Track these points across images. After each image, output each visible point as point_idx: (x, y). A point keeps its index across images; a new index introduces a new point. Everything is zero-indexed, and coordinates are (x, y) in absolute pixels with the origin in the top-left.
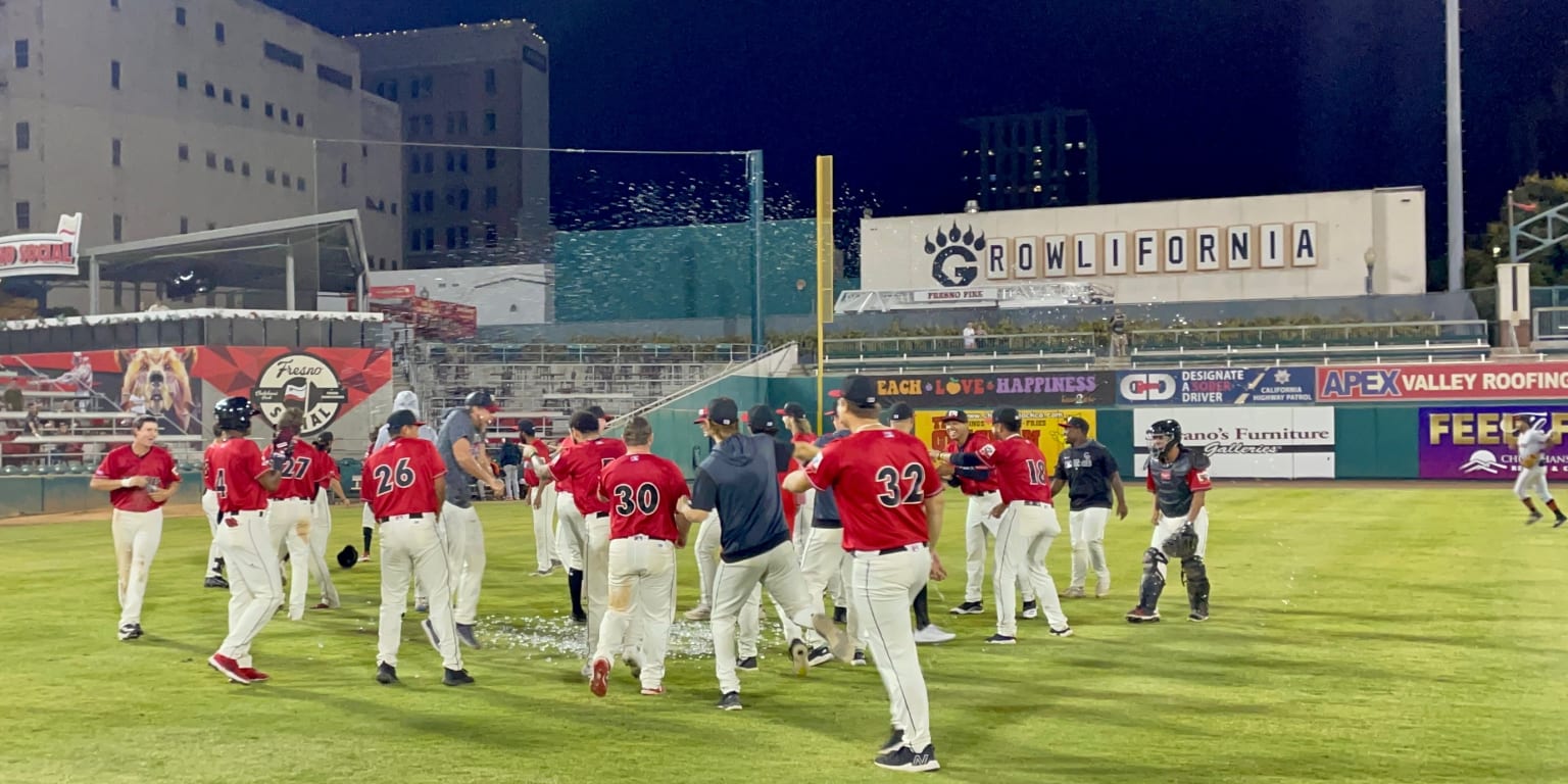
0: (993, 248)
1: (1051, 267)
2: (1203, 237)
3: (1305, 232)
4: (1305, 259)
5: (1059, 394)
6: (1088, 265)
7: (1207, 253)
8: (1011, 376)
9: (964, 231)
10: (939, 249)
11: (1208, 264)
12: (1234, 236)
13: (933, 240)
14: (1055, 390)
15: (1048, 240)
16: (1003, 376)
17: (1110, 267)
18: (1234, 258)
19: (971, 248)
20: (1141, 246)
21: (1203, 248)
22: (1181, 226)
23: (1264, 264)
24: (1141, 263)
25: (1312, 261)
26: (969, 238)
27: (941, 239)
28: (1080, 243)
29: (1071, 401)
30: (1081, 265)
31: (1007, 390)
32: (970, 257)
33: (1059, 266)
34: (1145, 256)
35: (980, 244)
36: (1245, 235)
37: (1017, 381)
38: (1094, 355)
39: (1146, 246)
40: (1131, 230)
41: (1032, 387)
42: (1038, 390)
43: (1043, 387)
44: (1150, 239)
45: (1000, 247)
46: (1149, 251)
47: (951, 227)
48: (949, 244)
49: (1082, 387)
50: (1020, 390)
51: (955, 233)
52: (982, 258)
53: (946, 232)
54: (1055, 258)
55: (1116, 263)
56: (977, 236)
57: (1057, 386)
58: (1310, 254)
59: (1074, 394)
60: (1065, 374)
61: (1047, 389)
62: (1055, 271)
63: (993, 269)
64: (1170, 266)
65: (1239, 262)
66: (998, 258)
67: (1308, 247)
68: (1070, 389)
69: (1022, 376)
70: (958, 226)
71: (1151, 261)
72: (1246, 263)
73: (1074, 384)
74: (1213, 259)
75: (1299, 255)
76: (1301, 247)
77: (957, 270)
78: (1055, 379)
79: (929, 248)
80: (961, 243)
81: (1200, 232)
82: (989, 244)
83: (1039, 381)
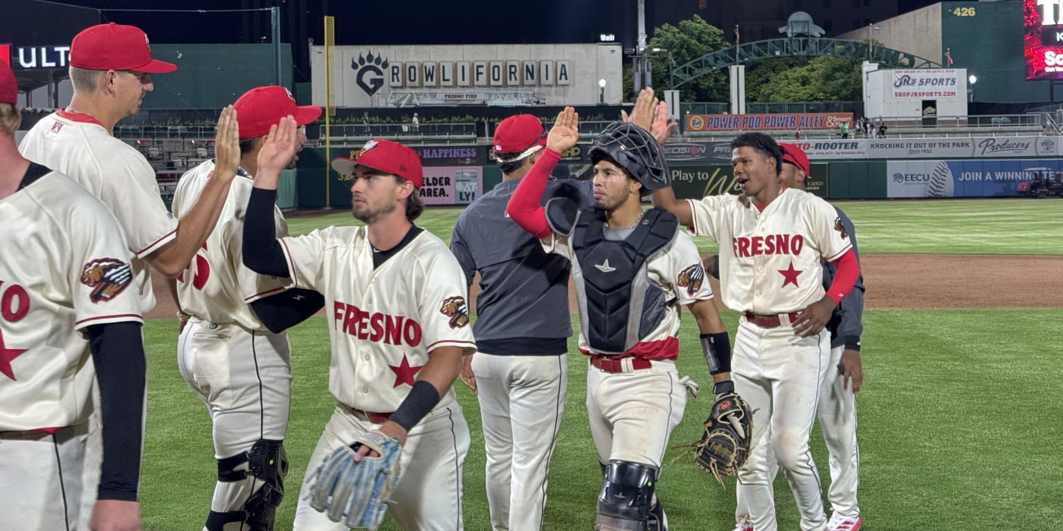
0: (393, 68)
1: (427, 80)
2: (511, 66)
3: (563, 66)
4: (563, 81)
5: (457, 158)
6: (448, 80)
7: (513, 75)
8: (431, 148)
9: (376, 56)
10: (360, 67)
11: (513, 82)
12: (527, 66)
13: (356, 61)
14: (455, 156)
15: (425, 64)
16: (427, 148)
17: (460, 82)
18: (527, 79)
19: (380, 67)
20: (477, 70)
21: (511, 73)
22: (499, 59)
23: (542, 83)
24: (478, 80)
25: (567, 82)
26: (378, 61)
27: (362, 61)
28: (444, 67)
29: (462, 162)
30: (444, 80)
31: (429, 157)
32: (379, 73)
33: (432, 80)
34: (480, 76)
35: (385, 65)
36: (533, 66)
37: (434, 151)
38: (476, 136)
39: (480, 70)
40: (472, 61)
41: (443, 155)
42: (445, 156)
43: (448, 154)
44: (482, 66)
45: (397, 67)
46: (482, 73)
47: (368, 54)
48: (367, 64)
49: (469, 155)
50: (436, 156)
51: (370, 57)
52: (387, 73)
53: (365, 56)
54: (429, 75)
55: (463, 80)
56: (383, 60)
57: (456, 154)
58: (566, 78)
59: (464, 159)
60: (460, 147)
61: (451, 156)
62: (429, 83)
63: (393, 80)
64: (493, 82)
65: (529, 81)
66: (397, 74)
67: (565, 74)
68: (463, 155)
69: (437, 148)
70: (372, 54)
71: (483, 79)
72: (534, 82)
73: (465, 152)
74: (516, 79)
75: (561, 79)
76: (561, 74)
77: (371, 80)
78: (455, 150)
79: (354, 66)
80: (373, 64)
81: (509, 64)
82: (390, 65)
83: (446, 151)
